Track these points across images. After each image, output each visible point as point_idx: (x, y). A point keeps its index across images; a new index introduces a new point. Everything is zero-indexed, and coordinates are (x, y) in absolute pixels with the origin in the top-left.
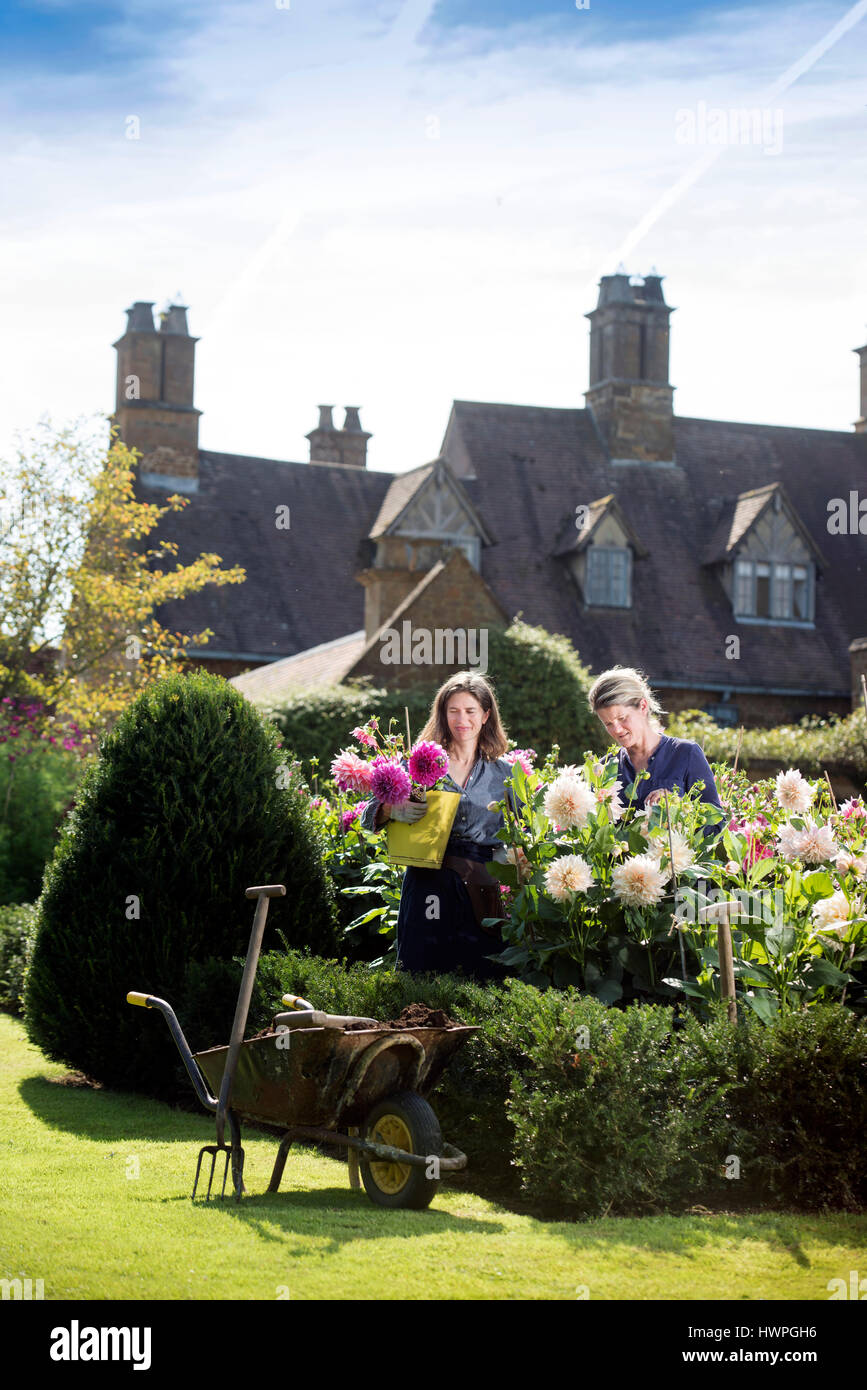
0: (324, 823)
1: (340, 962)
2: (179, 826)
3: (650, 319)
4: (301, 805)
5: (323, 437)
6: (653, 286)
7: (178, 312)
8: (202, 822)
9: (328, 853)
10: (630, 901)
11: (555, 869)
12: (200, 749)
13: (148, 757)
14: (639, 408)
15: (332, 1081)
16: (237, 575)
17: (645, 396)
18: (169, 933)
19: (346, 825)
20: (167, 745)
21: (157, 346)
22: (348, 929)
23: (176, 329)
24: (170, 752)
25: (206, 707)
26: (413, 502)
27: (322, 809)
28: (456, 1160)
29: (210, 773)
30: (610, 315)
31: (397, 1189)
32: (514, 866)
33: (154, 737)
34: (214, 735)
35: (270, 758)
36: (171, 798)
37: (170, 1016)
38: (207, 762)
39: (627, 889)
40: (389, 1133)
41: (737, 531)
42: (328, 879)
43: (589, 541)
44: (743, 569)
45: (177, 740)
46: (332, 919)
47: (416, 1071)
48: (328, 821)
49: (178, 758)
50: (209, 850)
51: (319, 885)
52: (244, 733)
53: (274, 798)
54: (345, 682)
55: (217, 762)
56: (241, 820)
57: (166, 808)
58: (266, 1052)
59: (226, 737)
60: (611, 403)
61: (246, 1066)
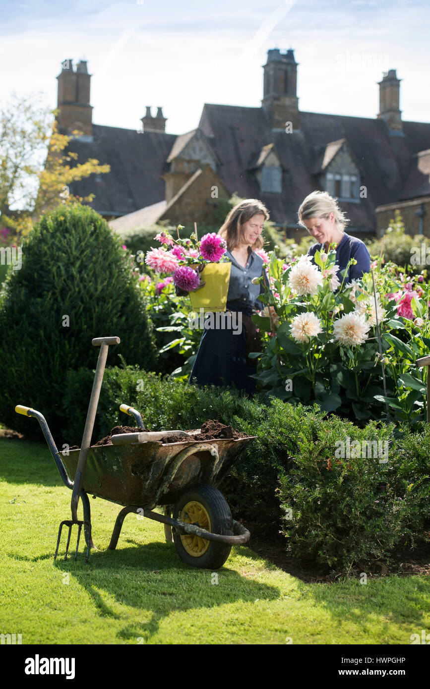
0: (147, 290)
1: (157, 374)
2: (63, 292)
3: (289, 68)
4: (133, 280)
5: (147, 120)
6: (290, 53)
7: (83, 64)
8: (77, 289)
9: (148, 306)
10: (345, 342)
11: (297, 321)
12: (76, 248)
13: (46, 252)
14: (284, 106)
15: (153, 477)
16: (106, 169)
17: (287, 101)
18: (58, 353)
19: (159, 291)
20: (57, 246)
21: (74, 78)
22: (162, 351)
23: (83, 71)
24: (59, 249)
25: (80, 224)
26: (187, 146)
27: (146, 282)
28: (243, 537)
29: (82, 261)
30: (272, 66)
31: (200, 554)
32: (268, 318)
33: (50, 241)
34: (84, 239)
35: (116, 253)
36: (60, 276)
37: (43, 423)
38: (80, 255)
39: (343, 335)
40: (194, 513)
41: (327, 160)
42: (149, 320)
43: (263, 164)
44: (330, 176)
45: (63, 242)
46: (152, 344)
47: (212, 468)
48: (149, 288)
49: (63, 252)
50: (81, 306)
51: (144, 325)
52: (101, 239)
53: (119, 275)
54: (157, 223)
55: (86, 255)
56: (100, 288)
57: (57, 281)
58: (106, 455)
59: (91, 240)
60: (272, 104)
61: (93, 463)
